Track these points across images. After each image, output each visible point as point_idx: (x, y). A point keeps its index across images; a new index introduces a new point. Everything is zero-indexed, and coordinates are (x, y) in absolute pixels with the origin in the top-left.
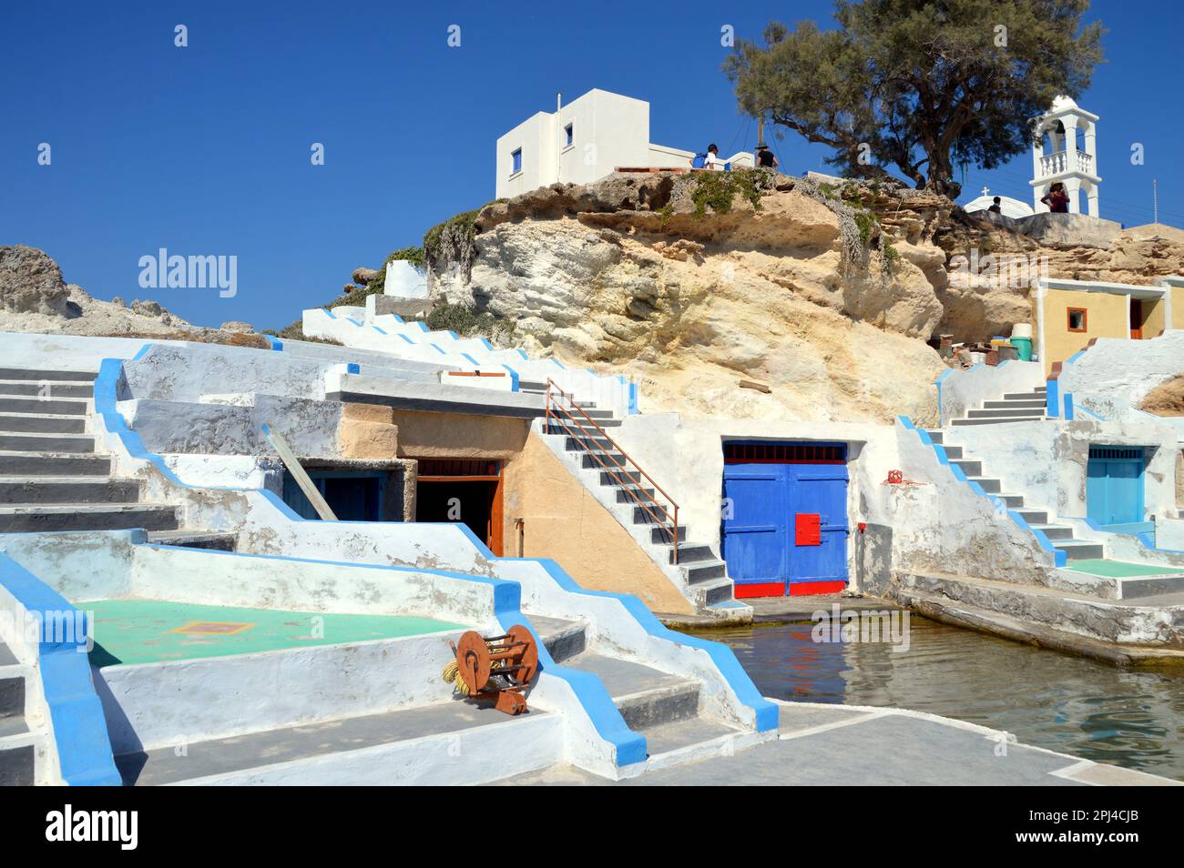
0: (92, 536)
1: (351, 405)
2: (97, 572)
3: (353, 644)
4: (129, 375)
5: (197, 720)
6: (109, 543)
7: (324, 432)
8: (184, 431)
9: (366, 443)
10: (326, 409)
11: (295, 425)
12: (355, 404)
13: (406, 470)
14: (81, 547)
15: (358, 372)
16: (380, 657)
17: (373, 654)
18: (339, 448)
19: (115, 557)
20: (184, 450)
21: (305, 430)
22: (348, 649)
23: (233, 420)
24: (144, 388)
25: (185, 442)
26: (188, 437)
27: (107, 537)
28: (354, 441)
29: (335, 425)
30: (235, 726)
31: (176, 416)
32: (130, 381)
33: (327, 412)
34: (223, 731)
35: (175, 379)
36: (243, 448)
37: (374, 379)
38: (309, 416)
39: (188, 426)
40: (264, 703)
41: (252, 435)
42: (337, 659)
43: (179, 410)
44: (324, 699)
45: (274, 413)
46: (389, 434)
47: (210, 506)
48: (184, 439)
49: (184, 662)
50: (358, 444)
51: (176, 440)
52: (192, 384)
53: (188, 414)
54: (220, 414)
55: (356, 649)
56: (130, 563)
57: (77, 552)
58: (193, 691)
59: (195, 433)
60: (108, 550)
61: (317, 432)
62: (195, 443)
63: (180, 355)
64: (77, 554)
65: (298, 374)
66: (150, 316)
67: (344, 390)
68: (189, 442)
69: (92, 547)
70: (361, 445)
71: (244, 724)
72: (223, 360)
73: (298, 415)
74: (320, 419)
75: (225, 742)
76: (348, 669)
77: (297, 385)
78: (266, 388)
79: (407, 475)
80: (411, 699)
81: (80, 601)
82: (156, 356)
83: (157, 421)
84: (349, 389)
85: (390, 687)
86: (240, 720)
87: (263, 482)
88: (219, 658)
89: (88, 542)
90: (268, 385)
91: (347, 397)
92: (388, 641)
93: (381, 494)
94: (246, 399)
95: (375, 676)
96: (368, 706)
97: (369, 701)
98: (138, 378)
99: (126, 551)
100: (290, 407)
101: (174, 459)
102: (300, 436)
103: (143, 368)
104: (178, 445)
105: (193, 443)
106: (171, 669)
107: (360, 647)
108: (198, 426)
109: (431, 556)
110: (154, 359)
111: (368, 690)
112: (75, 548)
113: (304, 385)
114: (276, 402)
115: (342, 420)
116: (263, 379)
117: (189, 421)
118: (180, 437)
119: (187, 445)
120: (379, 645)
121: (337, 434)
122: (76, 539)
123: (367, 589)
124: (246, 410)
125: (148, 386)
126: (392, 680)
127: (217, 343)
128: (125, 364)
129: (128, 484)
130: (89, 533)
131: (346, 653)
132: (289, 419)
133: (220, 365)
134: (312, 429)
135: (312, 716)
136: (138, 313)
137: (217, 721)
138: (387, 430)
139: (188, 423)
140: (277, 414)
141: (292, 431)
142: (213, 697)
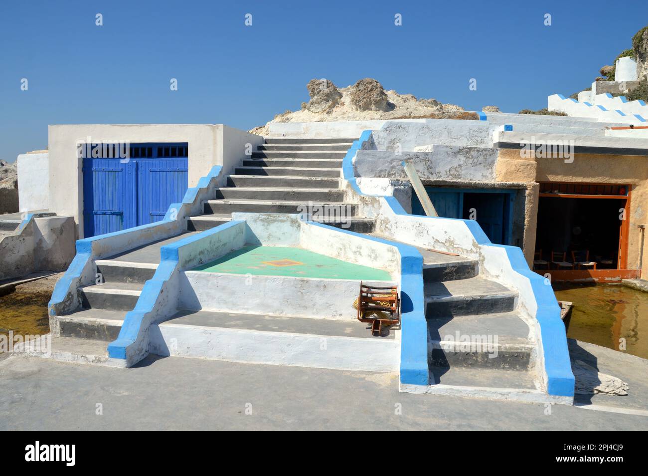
0: (283, 216)
1: (505, 150)
2: (284, 233)
3: (305, 279)
4: (375, 138)
5: (226, 303)
6: (289, 219)
7: (484, 166)
8: (386, 166)
9: (511, 173)
10: (485, 153)
11: (462, 162)
12: (507, 149)
13: (527, 189)
14: (277, 221)
15: (512, 130)
16: (322, 288)
17: (317, 286)
18: (494, 176)
19: (292, 227)
20: (386, 176)
21: (470, 165)
22: (303, 281)
23: (417, 160)
24: (383, 144)
25: (387, 172)
26: (388, 169)
27: (288, 217)
28: (504, 171)
29: (493, 162)
30: (243, 309)
31: (380, 158)
32: (376, 141)
33: (486, 154)
34: (237, 310)
35: (400, 139)
36: (424, 175)
37: (523, 133)
38: (472, 157)
39: (388, 164)
40: (258, 301)
41: (431, 168)
42: (296, 285)
43: (382, 155)
44: (289, 305)
45: (447, 156)
46: (529, 167)
47: (367, 205)
48: (386, 170)
49: (220, 274)
50: (506, 173)
51: (381, 171)
52: (410, 141)
53: (388, 157)
54: (409, 157)
55: (307, 282)
56: (300, 230)
57: (275, 223)
58: (224, 289)
59: (393, 167)
60: (289, 223)
61: (478, 166)
62: (394, 172)
63: (402, 126)
64: (275, 224)
65: (475, 133)
66: (432, 107)
67: (501, 141)
68: (389, 172)
69: (282, 221)
70: (508, 174)
71: (247, 309)
72: (427, 127)
73: (464, 157)
74: (481, 158)
75: (230, 315)
76: (303, 291)
77: (474, 139)
78: (454, 142)
79: (527, 192)
80: (340, 315)
81: (277, 246)
82: (389, 127)
83: (369, 161)
84: (505, 140)
85: (328, 306)
86: (246, 307)
87: (392, 193)
88: (235, 275)
89: (280, 219)
90: (455, 140)
91: (502, 145)
92: (326, 280)
93: (512, 204)
94: (428, 148)
95: (319, 298)
96: (313, 313)
97: (315, 310)
98: (380, 140)
99: (297, 224)
100: (459, 152)
101: (360, 180)
102: (466, 169)
103: (382, 134)
104: (382, 173)
105: (392, 173)
106: (214, 276)
107: (309, 280)
108: (394, 163)
109: (452, 239)
110: (387, 129)
111: (314, 305)
112: (274, 221)
113: (479, 139)
114: (449, 149)
115: (497, 159)
116: (453, 137)
117: (389, 161)
118: (384, 169)
119: (388, 174)
120: (321, 281)
121: (494, 167)
122: (275, 217)
123: (373, 253)
124: (426, 154)
125: (385, 143)
126: (329, 302)
127: (447, 118)
128: (373, 133)
129: (338, 193)
130: (280, 214)
131: (302, 283)
132: (458, 159)
133: (425, 130)
134: (474, 164)
135: (282, 312)
136: (426, 106)
137: (234, 305)
138: (528, 165)
139: (388, 162)
140: (449, 156)
141: (460, 166)
142: (233, 293)
